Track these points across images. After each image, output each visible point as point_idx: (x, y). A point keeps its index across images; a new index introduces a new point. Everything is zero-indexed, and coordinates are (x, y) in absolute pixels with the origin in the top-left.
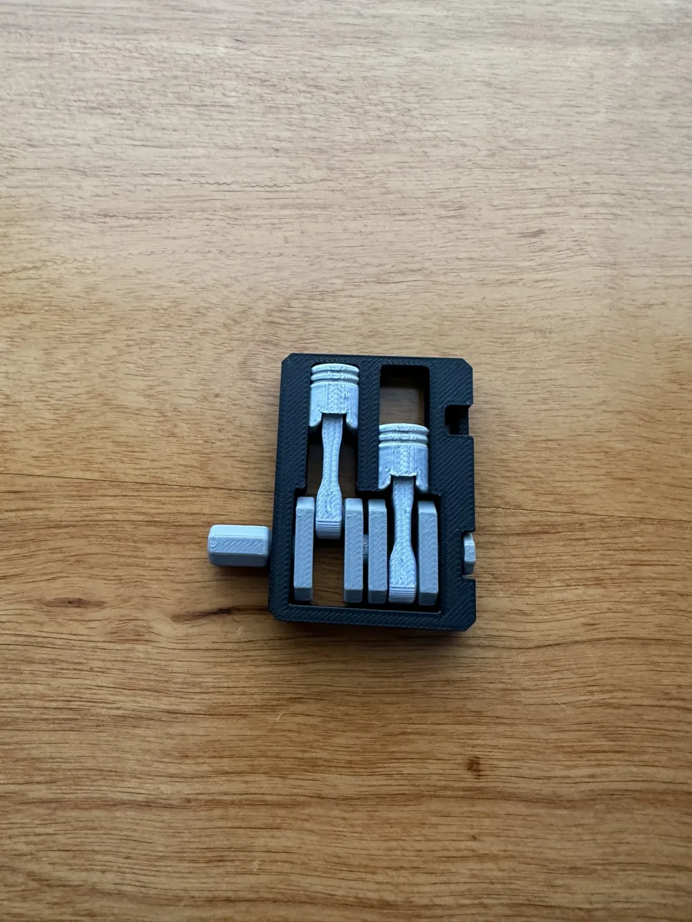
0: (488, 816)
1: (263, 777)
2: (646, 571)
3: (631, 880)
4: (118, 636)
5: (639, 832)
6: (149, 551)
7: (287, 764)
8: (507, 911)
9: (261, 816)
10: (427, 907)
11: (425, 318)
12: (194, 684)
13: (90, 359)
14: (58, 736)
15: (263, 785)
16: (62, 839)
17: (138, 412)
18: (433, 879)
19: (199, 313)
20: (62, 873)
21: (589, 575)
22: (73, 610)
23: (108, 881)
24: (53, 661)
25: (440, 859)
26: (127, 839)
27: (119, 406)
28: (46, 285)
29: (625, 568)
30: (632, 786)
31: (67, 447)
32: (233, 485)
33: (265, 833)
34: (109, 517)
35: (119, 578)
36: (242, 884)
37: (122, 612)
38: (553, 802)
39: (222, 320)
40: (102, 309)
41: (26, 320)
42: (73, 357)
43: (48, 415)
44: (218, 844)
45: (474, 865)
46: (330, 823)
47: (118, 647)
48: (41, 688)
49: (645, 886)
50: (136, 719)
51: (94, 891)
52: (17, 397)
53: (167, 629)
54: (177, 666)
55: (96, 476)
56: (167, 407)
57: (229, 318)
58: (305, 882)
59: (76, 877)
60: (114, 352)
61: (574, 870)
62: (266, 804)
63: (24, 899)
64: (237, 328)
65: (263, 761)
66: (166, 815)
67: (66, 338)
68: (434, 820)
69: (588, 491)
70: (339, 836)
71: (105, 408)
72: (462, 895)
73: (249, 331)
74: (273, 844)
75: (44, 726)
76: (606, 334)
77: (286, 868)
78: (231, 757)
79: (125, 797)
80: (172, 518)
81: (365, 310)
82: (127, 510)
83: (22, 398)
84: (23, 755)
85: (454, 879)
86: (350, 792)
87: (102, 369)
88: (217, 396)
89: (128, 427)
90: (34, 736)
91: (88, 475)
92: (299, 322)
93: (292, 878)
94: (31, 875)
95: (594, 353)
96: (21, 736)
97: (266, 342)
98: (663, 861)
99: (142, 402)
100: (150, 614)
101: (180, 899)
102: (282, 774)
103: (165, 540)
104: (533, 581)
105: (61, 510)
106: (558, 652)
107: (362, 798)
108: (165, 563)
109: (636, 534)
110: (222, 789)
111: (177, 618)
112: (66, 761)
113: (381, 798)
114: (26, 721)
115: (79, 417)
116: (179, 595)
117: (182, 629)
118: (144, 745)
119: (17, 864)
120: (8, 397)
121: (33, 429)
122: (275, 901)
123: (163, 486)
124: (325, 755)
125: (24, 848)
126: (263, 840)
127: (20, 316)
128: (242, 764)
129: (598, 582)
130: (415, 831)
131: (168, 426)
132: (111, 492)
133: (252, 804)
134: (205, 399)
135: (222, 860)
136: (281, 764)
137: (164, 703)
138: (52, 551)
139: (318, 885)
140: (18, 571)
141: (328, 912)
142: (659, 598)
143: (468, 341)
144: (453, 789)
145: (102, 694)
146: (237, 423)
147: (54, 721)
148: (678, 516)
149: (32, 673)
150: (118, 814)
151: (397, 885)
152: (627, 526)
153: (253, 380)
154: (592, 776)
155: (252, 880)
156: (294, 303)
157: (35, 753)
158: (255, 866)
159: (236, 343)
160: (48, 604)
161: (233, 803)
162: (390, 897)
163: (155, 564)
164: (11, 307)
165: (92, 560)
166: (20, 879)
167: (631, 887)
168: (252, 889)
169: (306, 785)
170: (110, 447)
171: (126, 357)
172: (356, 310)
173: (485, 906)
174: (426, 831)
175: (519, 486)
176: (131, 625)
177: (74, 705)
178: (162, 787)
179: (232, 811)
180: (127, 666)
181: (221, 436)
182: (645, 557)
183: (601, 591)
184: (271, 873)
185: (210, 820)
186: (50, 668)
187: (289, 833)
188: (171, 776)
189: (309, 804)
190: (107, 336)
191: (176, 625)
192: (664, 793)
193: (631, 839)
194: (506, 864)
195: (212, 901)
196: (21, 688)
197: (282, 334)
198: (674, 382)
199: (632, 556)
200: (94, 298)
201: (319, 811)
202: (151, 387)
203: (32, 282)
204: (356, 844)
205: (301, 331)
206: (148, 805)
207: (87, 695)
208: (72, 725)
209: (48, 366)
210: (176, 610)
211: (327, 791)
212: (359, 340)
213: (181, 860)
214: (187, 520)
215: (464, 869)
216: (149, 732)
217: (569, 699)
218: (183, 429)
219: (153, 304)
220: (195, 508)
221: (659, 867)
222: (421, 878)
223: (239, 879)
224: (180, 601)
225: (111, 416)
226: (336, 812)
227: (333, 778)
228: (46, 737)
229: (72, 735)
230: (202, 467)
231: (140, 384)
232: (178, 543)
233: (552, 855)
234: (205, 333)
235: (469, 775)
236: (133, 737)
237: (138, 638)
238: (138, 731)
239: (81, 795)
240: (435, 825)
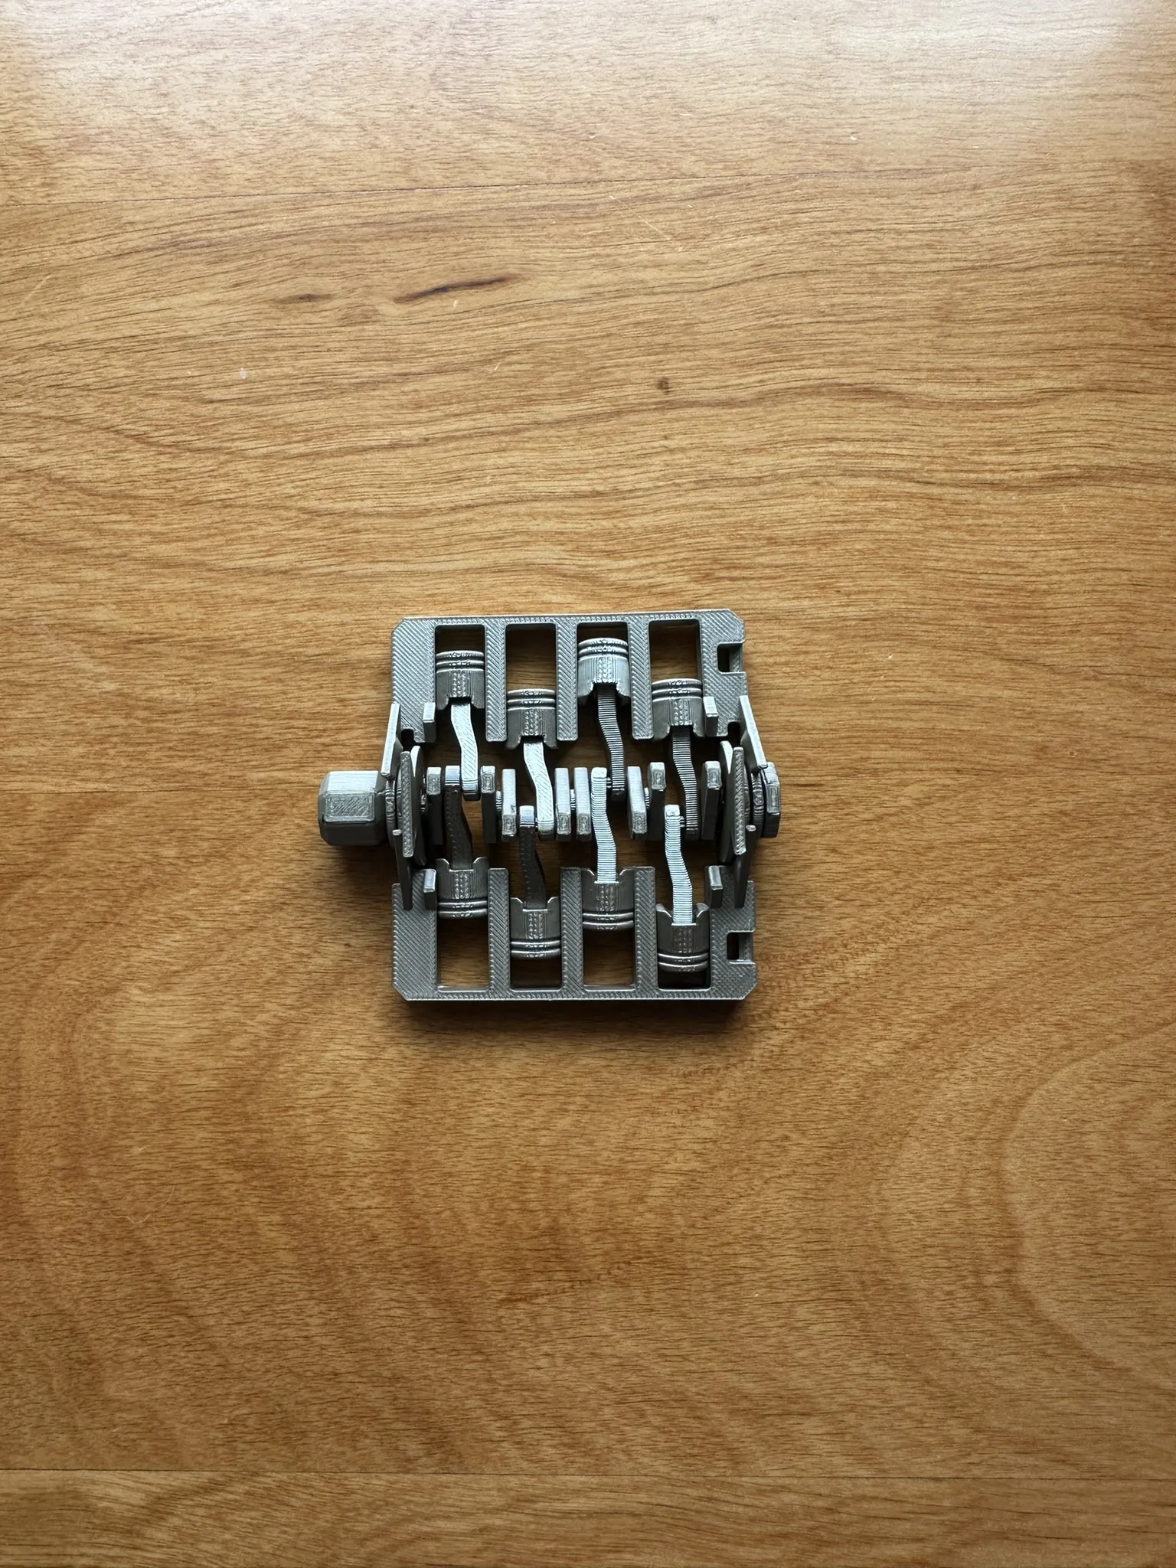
0: (677, 420)
1: (488, 415)
2: (803, 218)
3: (794, 452)
4: (347, 320)
5: (798, 417)
6: (367, 248)
7: (508, 402)
8: (693, 486)
9: (487, 443)
10: (630, 491)
11: (599, 16)
12: (420, 351)
13: (287, 86)
14: (307, 405)
15: (488, 420)
16: (324, 481)
17: (340, 129)
18: (634, 471)
19: (386, 32)
20: (328, 505)
21: (755, 225)
22: (305, 305)
23: (368, 505)
24: (294, 347)
25: (638, 457)
26: (380, 473)
27: (320, 126)
28: (232, 19)
29: (786, 217)
30: (793, 384)
31: (278, 167)
32: (436, 184)
33: (494, 455)
34: (326, 223)
35: (343, 274)
36: (479, 493)
37: (349, 301)
38: (729, 404)
39: (408, 37)
40: (292, 38)
41: (219, 55)
42: (270, 86)
43: (256, 141)
44: (455, 467)
45: (666, 457)
46: (547, 441)
47: (349, 329)
48: (287, 370)
49: (804, 455)
50: (374, 383)
51: (356, 514)
52: (223, 127)
53: (390, 310)
54: (404, 338)
55: (308, 189)
56: (367, 122)
57: (415, 34)
58: (529, 486)
59: (340, 506)
60: (309, 77)
61: (747, 450)
62: (492, 434)
63: (298, 527)
64: (424, 43)
65: (488, 402)
66: (409, 452)
67: (260, 68)
68: (633, 429)
69: (753, 156)
70: (554, 449)
71: (307, 129)
72: (658, 479)
73: (434, 45)
74: (501, 461)
75: (293, 398)
76: (769, 16)
77: (515, 477)
78: (459, 402)
79: (373, 443)
80: (385, 218)
81: (544, 14)
82: (339, 216)
83: (228, 127)
84: (280, 422)
85: (653, 468)
86: (563, 415)
87: (299, 94)
88: (412, 107)
89: (334, 143)
90: (289, 407)
91: (301, 190)
92: (483, 31)
93: (520, 485)
94: (301, 509)
95: (758, 33)
96: (277, 408)
97: (453, 53)
98: (820, 435)
99: (343, 120)
100: (374, 300)
101: (429, 511)
102: (504, 410)
103: (378, 238)
104: (708, 235)
105: (280, 223)
106: (731, 290)
107: (572, 420)
108: (383, 257)
109: (796, 188)
110: (454, 427)
111: (399, 300)
112: (317, 422)
113: (589, 418)
114: (279, 397)
115: (284, 139)
116: (398, 281)
117: (404, 309)
118: (384, 403)
119: (289, 503)
120: (213, 128)
121: (242, 155)
122: (507, 503)
123: (373, 191)
124: (537, 391)
125: (293, 492)
126: (493, 460)
127: (213, 52)
128: (470, 406)
129: (764, 230)
130: (618, 439)
131: (368, 139)
132: (325, 202)
133: (482, 435)
134: (400, 111)
135: (460, 479)
136: (503, 403)
137: (397, 368)
138: (279, 257)
139: (541, 486)
140: (250, 277)
141: (550, 504)
142: (816, 238)
143: (641, 34)
144: (647, 404)
145: (343, 367)
146: (434, 130)
147: (302, 394)
148: (833, 169)
149: (276, 358)
150: (369, 456)
151: (605, 479)
152: (790, 180)
153: (444, 89)
154: (761, 381)
155: (487, 490)
156: (476, 14)
157: (289, 420)
158: (488, 479)
159: (422, 57)
160: (283, 301)
161: (464, 437)
162: (600, 488)
163: (373, 258)
164: (201, 44)
165: (314, 261)
166: (292, 514)
167: (793, 457)
168: (487, 496)
169: (525, 416)
170: (317, 162)
171: (322, 81)
172: (536, 15)
173: (677, 485)
174: (627, 437)
175: (694, 158)
176: (358, 311)
177: (317, 379)
178: (404, 432)
179: (464, 443)
180: (360, 343)
181: (420, 142)
182: (805, 205)
183: (766, 237)
184: (501, 483)
185: (446, 451)
186: (292, 353)
187: (513, 453)
188: (410, 423)
189: (528, 430)
190: (300, 62)
191: (398, 306)
192: (820, 386)
193: (793, 423)
194: (693, 454)
195: (454, 509)
196: (269, 372)
197: (468, 44)
198: (830, 52)
199: (791, 206)
200: (283, 28)
201: (537, 433)
202: (349, 105)
203: (217, 18)
204: (570, 454)
205: (484, 40)
206: (393, 447)
207: (329, 369)
208: (318, 394)
209: (247, 95)
210: (397, 293)
211: (542, 418)
212: (539, 42)
213: (426, 483)
214: (396, 218)
215: (657, 460)
216: (386, 393)
217: (741, 325)
218: (385, 139)
219: (339, 28)
220: (404, 208)
221: (816, 440)
222: (624, 472)
223: (475, 491)
224: (400, 286)
225: (315, 136)
226: (552, 432)
227: (547, 408)
228: (296, 407)
229: (321, 403)
230: (406, 171)
231: (336, 103)
232: (392, 239)
233: (729, 442)
234: (394, 50)
235: (659, 392)
236: (373, 398)
237: (367, 319)
238: (377, 393)
239: (334, 446)
240: (634, 433)
